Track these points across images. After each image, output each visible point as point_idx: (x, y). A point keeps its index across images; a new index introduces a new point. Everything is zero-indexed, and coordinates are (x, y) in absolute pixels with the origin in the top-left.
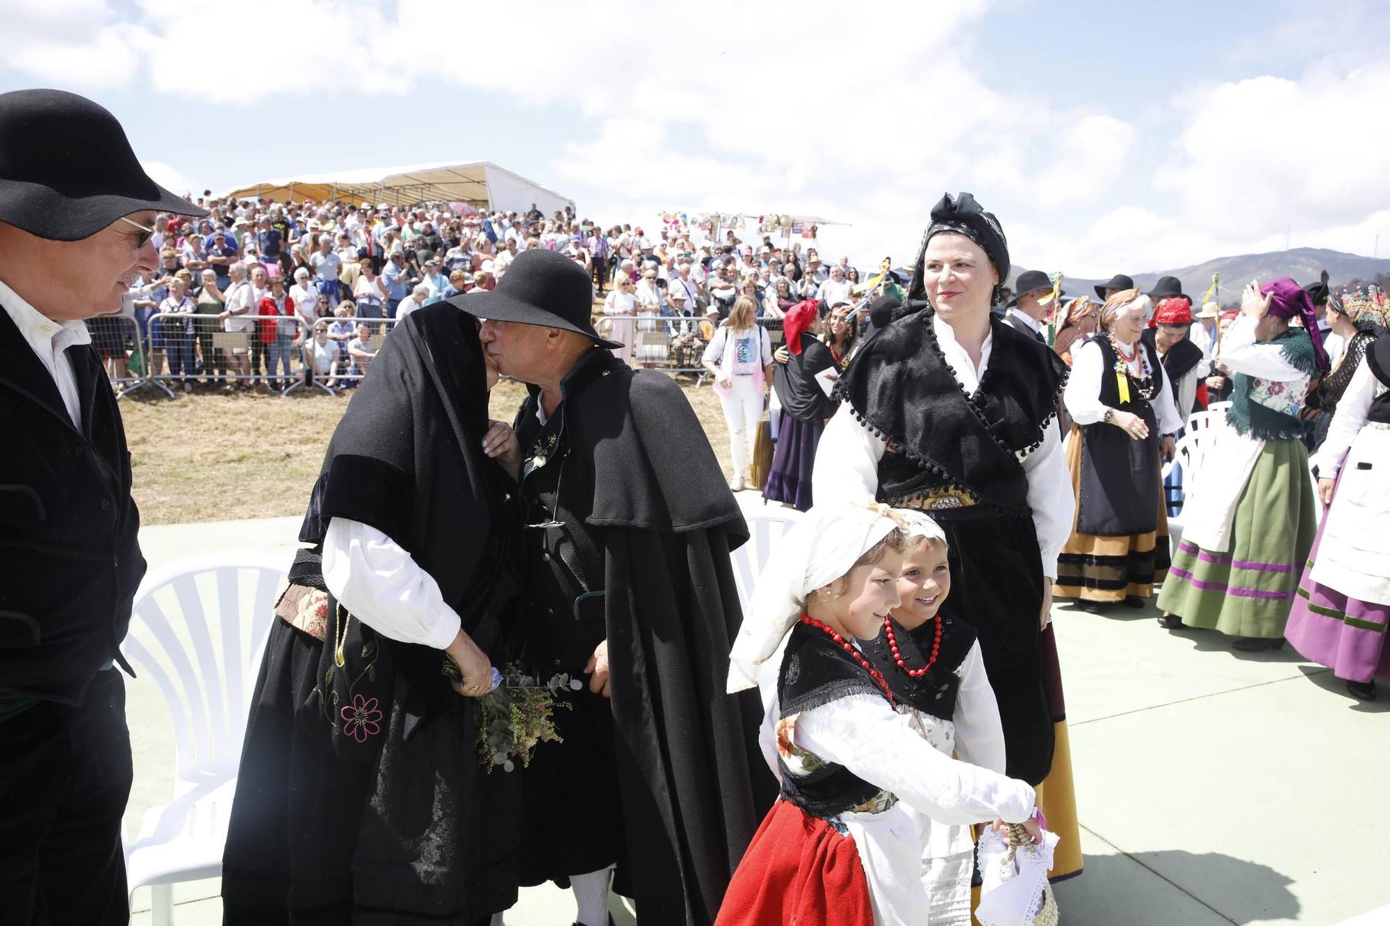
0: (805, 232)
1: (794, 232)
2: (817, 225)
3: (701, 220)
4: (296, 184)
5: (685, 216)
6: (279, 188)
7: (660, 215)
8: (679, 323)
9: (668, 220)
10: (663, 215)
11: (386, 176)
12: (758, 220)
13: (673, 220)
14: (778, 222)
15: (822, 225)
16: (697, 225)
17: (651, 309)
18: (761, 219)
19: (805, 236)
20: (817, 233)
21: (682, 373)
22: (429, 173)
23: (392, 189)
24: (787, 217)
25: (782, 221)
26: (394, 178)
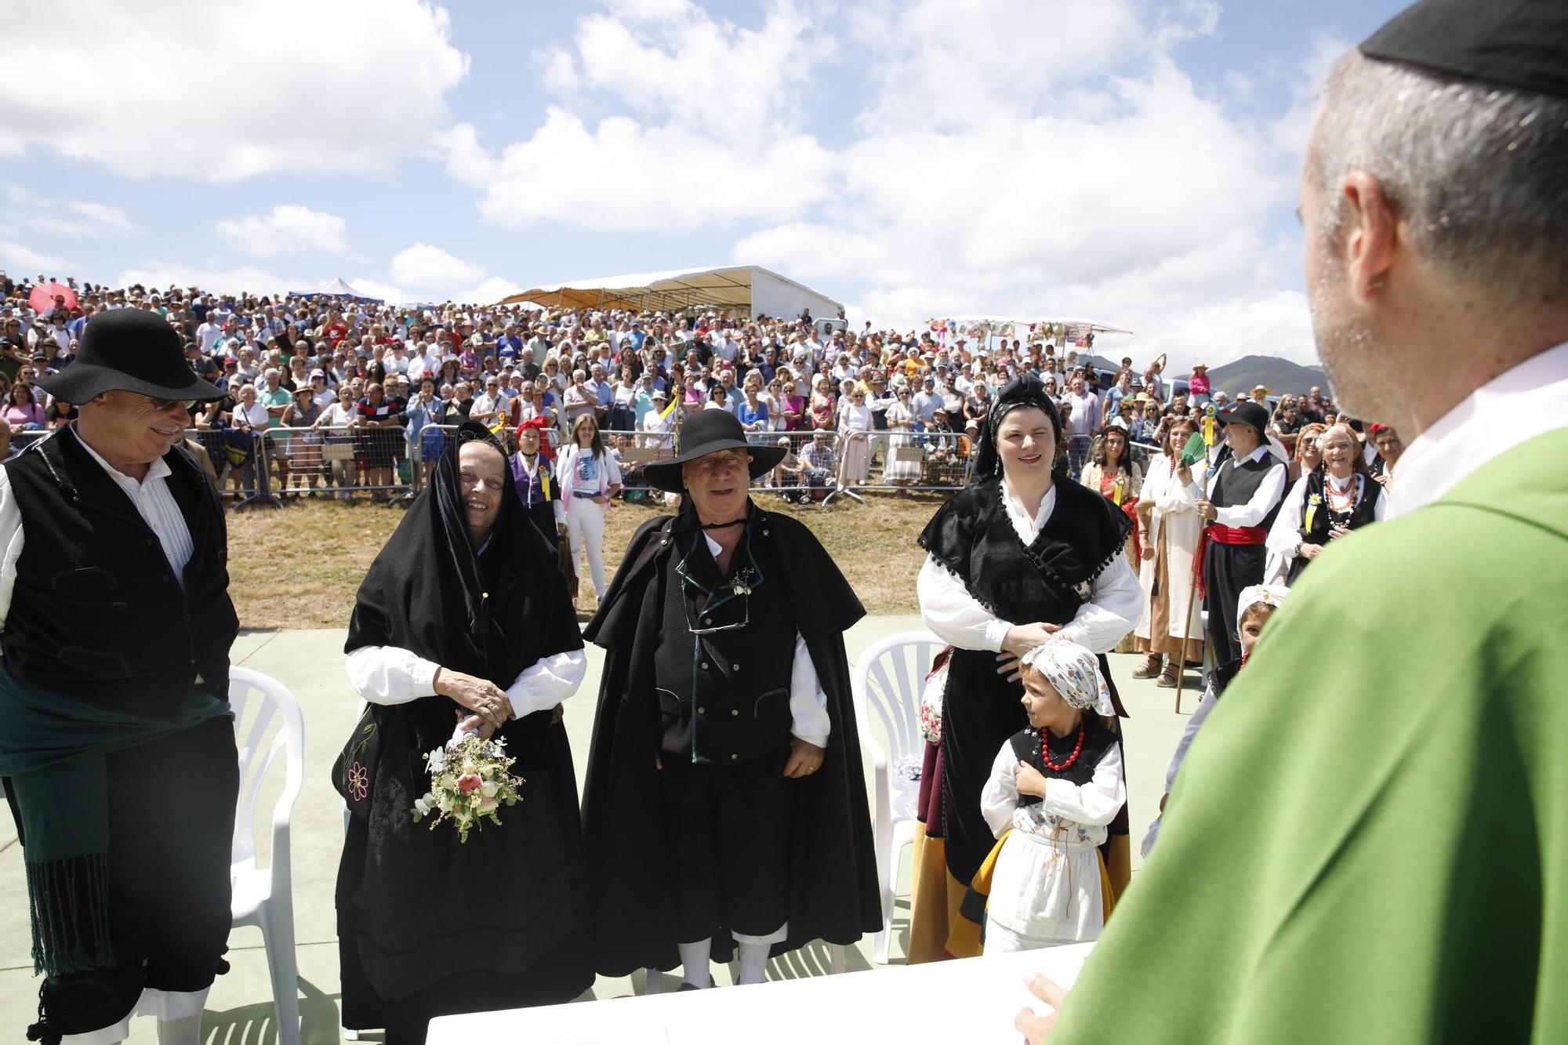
0: (1080, 340)
1: (1069, 341)
2: (1094, 333)
3: (970, 327)
4: (566, 289)
5: (953, 324)
6: (550, 293)
7: (927, 322)
8: (938, 440)
9: (936, 328)
10: (931, 323)
11: (652, 282)
12: (1029, 328)
13: (941, 328)
14: (1051, 330)
15: (1100, 333)
16: (966, 333)
17: (903, 424)
18: (1033, 327)
19: (1079, 345)
20: (1094, 341)
21: (938, 491)
22: (696, 277)
23: (657, 294)
24: (1059, 325)
25: (1055, 328)
26: (663, 282)
